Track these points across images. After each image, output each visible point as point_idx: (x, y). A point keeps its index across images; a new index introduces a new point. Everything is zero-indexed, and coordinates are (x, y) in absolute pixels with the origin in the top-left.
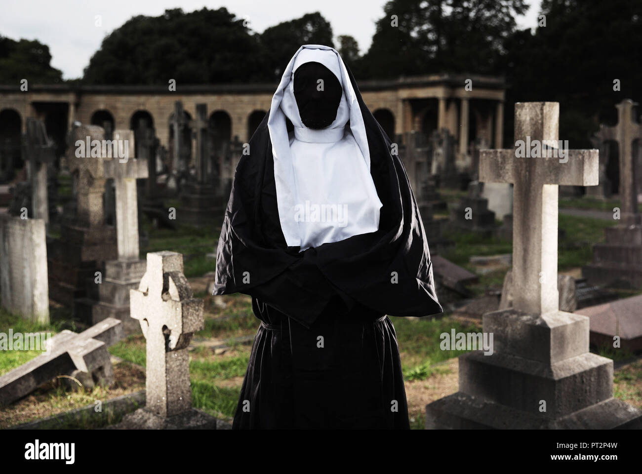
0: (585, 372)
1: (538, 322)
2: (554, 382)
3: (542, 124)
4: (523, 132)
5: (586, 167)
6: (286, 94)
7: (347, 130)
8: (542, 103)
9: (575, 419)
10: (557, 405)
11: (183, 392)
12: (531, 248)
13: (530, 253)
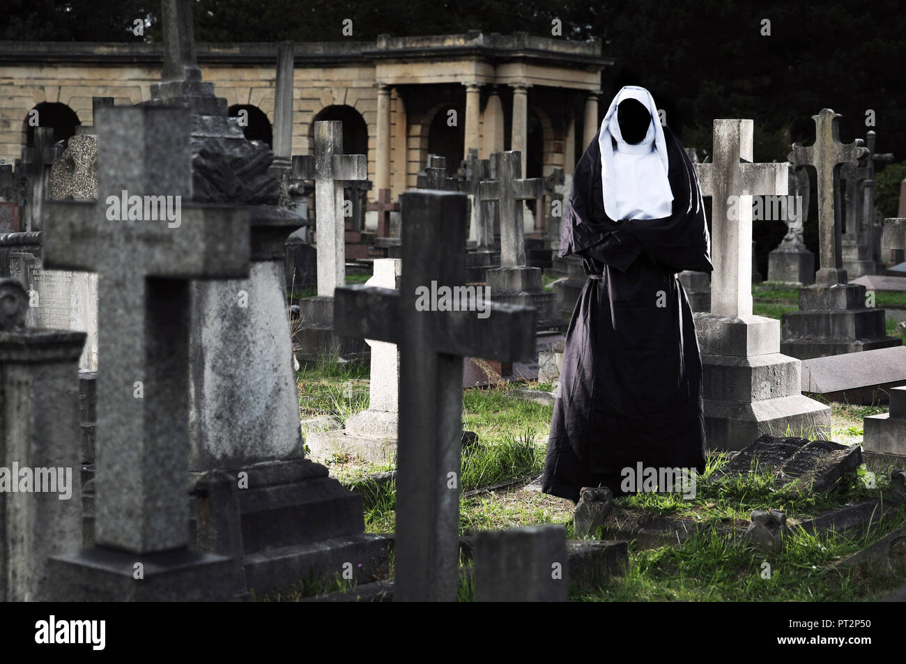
1: (736, 321)
2: (751, 368)
3: (739, 139)
4: (721, 147)
5: (778, 178)
6: (612, 119)
7: (654, 146)
8: (739, 120)
9: (768, 405)
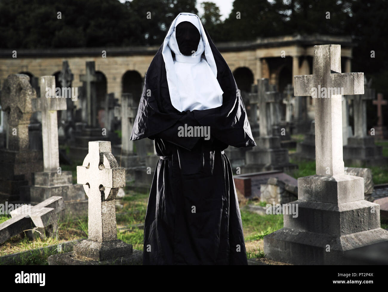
0: (360, 209)
1: (330, 179)
2: (339, 213)
3: (330, 58)
4: (319, 64)
5: (356, 83)
6: (171, 38)
7: (203, 56)
8: (329, 45)
9: (353, 237)
10: (341, 227)
11: (112, 227)
12: (326, 134)
13: (325, 138)
